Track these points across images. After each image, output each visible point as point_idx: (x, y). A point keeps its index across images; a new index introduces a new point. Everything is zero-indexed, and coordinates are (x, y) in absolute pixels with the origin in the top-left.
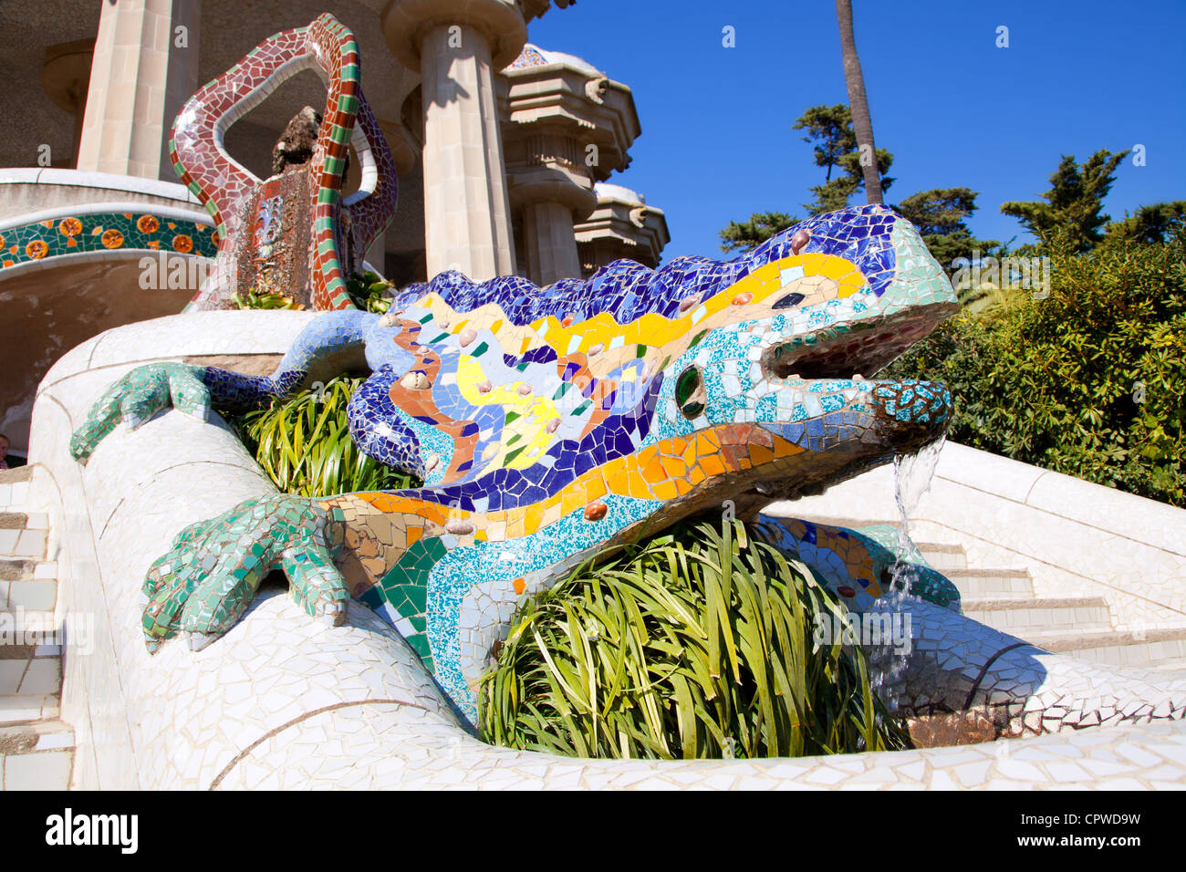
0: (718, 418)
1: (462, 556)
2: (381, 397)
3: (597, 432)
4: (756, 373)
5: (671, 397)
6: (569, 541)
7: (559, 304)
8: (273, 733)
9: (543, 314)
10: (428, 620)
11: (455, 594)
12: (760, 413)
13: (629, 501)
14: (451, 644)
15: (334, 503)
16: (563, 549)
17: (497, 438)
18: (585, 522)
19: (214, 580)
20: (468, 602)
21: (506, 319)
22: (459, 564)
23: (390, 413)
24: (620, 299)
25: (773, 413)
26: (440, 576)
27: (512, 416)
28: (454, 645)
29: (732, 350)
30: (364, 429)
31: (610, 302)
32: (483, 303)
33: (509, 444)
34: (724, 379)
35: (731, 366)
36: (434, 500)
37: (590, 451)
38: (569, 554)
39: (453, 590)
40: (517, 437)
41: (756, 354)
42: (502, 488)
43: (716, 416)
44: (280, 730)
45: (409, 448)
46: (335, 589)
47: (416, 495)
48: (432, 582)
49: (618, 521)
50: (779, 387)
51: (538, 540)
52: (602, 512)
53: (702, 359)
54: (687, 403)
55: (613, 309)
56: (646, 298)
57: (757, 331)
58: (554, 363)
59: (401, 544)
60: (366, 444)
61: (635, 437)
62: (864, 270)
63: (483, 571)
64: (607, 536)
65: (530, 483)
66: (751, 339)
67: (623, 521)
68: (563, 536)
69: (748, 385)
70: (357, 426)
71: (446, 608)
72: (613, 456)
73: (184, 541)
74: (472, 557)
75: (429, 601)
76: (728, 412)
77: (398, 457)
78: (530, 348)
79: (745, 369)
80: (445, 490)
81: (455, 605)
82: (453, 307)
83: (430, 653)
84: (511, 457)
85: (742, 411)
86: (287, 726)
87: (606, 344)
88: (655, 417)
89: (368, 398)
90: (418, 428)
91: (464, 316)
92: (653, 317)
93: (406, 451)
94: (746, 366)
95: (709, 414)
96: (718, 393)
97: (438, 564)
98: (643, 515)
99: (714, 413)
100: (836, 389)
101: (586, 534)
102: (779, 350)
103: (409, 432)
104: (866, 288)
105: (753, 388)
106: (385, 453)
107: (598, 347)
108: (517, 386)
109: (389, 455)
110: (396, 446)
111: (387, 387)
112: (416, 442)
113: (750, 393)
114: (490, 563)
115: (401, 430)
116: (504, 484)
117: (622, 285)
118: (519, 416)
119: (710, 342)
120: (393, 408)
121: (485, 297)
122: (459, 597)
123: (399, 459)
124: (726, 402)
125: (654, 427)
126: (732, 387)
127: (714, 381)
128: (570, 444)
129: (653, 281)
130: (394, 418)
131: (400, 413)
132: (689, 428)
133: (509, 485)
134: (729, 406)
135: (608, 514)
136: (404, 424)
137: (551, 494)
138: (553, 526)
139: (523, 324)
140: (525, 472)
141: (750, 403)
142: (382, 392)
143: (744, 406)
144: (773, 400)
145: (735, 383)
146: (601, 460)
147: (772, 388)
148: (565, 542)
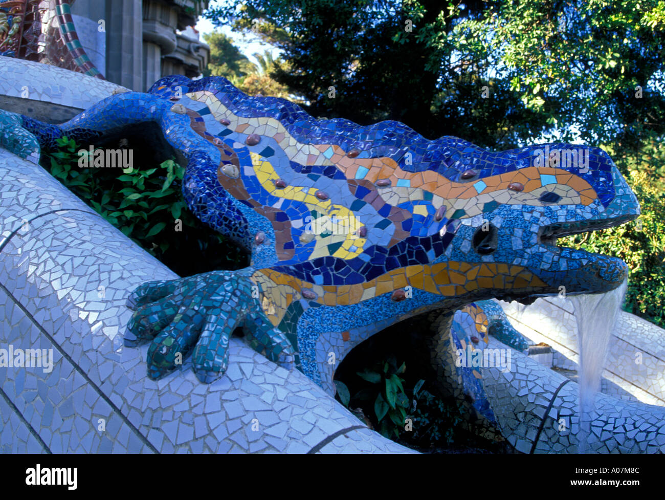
0: (503, 259)
1: (312, 314)
2: (213, 182)
3: (401, 245)
4: (535, 239)
5: (469, 238)
6: (380, 312)
9: (327, 141)
10: (301, 357)
11: (311, 339)
12: (531, 262)
13: (422, 293)
14: (315, 373)
15: (256, 279)
16: (375, 316)
18: (391, 301)
20: (319, 345)
21: (288, 134)
22: (311, 319)
23: (224, 196)
25: (538, 264)
26: (302, 328)
27: (316, 214)
29: (520, 222)
33: (323, 237)
34: (512, 238)
35: (519, 232)
37: (396, 257)
38: (379, 320)
39: (310, 337)
41: (535, 229)
42: (332, 270)
43: (501, 258)
45: (240, 224)
48: (299, 331)
49: (413, 303)
50: (545, 250)
51: (360, 309)
52: (403, 297)
53: (498, 222)
57: (536, 214)
58: (344, 182)
59: (285, 306)
60: (207, 216)
61: (431, 254)
62: (597, 190)
63: (325, 325)
64: (404, 311)
65: (353, 270)
66: (532, 219)
67: (416, 304)
68: (376, 308)
69: (527, 245)
71: (308, 349)
72: (413, 263)
74: (317, 315)
75: (299, 345)
76: (510, 257)
78: (316, 164)
79: (527, 236)
81: (313, 347)
84: (333, 247)
85: (520, 259)
87: (392, 181)
88: (451, 246)
90: (243, 208)
93: (238, 225)
94: (528, 234)
95: (497, 256)
96: (506, 245)
97: (300, 319)
98: (430, 303)
99: (500, 256)
100: (577, 258)
101: (391, 309)
102: (547, 228)
103: (238, 212)
104: (597, 201)
105: (530, 248)
107: (384, 181)
108: (313, 191)
109: (223, 226)
110: (230, 221)
111: (214, 174)
112: (245, 221)
113: (528, 250)
114: (328, 320)
115: (234, 211)
116: (333, 267)
119: (502, 213)
120: (224, 192)
122: (314, 342)
123: (231, 230)
124: (510, 250)
125: (448, 252)
126: (517, 244)
127: (505, 238)
128: (379, 248)
130: (226, 199)
131: (230, 196)
132: (477, 259)
133: (337, 269)
134: (512, 254)
136: (234, 205)
137: (368, 280)
138: (370, 301)
139: (305, 143)
140: (348, 261)
141: (526, 256)
142: (213, 177)
143: (522, 256)
144: (541, 257)
145: (520, 242)
146: (405, 264)
147: (541, 249)
148: (377, 312)
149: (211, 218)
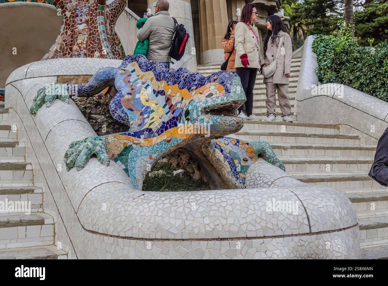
1: (137, 150)
2: (118, 103)
3: (170, 120)
4: (200, 113)
5: (184, 115)
6: (162, 147)
7: (167, 77)
8: (96, 187)
9: (163, 79)
10: (129, 165)
12: (201, 122)
13: (176, 138)
14: (134, 170)
15: (106, 138)
16: (161, 149)
17: (148, 117)
18: (166, 143)
19: (81, 156)
20: (138, 161)
21: (154, 78)
22: (136, 152)
23: (121, 108)
24: (180, 81)
25: (203, 123)
26: (131, 155)
27: (153, 111)
28: (135, 171)
29: (195, 107)
30: (114, 112)
31: (178, 81)
32: (149, 70)
33: (151, 120)
34: (193, 114)
35: (195, 111)
36: (131, 135)
37: (168, 125)
38: (162, 150)
39: (135, 158)
40: (153, 118)
41: (200, 109)
43: (192, 122)
44: (97, 186)
45: (126, 118)
46: (107, 159)
47: (126, 134)
48: (130, 155)
49: (173, 143)
50: (205, 117)
51: (155, 146)
52: (170, 141)
53: (190, 108)
54: (187, 117)
55: (179, 84)
56: (185, 84)
57: (201, 103)
58: (164, 96)
59: (122, 147)
60: (115, 116)
61: (178, 122)
62: (226, 90)
63: (142, 153)
64: (171, 146)
65: (154, 132)
66: (199, 105)
67: (175, 143)
68: (161, 146)
69: (198, 116)
70: (112, 112)
71: (133, 162)
72: (173, 127)
73: (72, 146)
74: (139, 150)
75: (129, 161)
77: (123, 120)
78: (159, 90)
80: (134, 133)
81: (135, 161)
82: (141, 69)
83: (128, 172)
84: (151, 124)
85: (197, 122)
86: (98, 186)
87: (176, 94)
89: (115, 103)
90: (128, 112)
91: (144, 73)
92: (186, 90)
93: (125, 119)
94: (198, 111)
96: (192, 117)
97: (131, 152)
98: (179, 142)
100: (215, 119)
101: (166, 145)
102: (205, 108)
103: (126, 114)
104: (225, 95)
106: (120, 119)
107: (174, 95)
108: (155, 102)
110: (123, 118)
111: (120, 100)
112: (128, 117)
113: (198, 118)
114: (144, 151)
115: (124, 113)
116: (148, 131)
117: (182, 77)
118: (154, 111)
119: (192, 104)
120: (122, 106)
121: (150, 68)
123: (123, 121)
125: (182, 121)
127: (192, 114)
128: (164, 123)
129: (188, 79)
130: (122, 109)
131: (124, 108)
132: (187, 123)
134: (194, 120)
135: (171, 141)
136: (125, 111)
137: (159, 135)
138: (159, 143)
139: (158, 81)
140: (153, 129)
141: (198, 120)
142: (119, 101)
143: (197, 120)
144: (203, 120)
145: (196, 115)
146: (170, 128)
147: (203, 117)
148: (161, 147)
149: (116, 117)
